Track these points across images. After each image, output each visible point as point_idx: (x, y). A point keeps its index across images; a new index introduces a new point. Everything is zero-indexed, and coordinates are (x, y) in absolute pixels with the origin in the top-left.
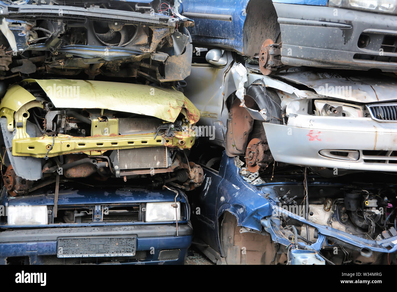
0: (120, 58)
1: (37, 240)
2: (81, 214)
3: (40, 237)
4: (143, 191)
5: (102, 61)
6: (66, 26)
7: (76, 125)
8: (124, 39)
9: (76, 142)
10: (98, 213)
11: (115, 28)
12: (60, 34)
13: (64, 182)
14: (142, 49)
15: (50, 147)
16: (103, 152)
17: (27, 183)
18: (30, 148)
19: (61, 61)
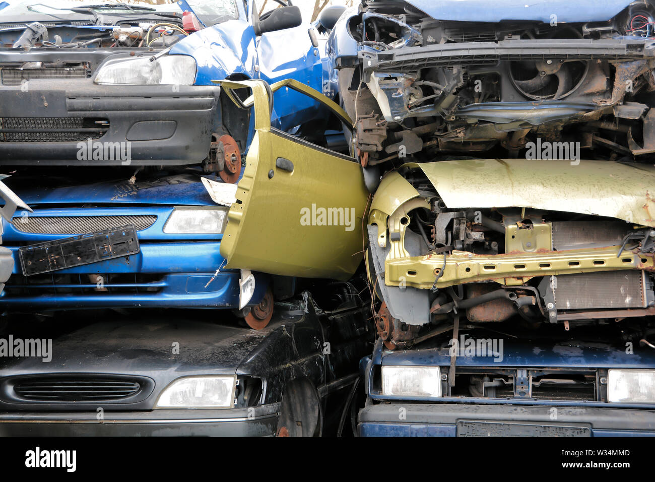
0: (558, 119)
1: (425, 421)
2: (495, 383)
3: (430, 417)
4: (603, 347)
5: (528, 127)
6: (466, 74)
7: (482, 234)
8: (564, 85)
9: (480, 263)
10: (522, 383)
11: (547, 69)
12: (456, 89)
13: (468, 328)
14: (597, 100)
15: (440, 272)
16: (526, 280)
17: (409, 329)
18: (410, 273)
19: (460, 130)
